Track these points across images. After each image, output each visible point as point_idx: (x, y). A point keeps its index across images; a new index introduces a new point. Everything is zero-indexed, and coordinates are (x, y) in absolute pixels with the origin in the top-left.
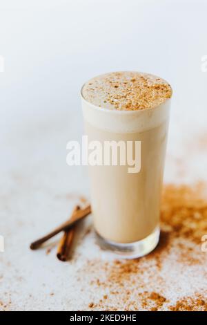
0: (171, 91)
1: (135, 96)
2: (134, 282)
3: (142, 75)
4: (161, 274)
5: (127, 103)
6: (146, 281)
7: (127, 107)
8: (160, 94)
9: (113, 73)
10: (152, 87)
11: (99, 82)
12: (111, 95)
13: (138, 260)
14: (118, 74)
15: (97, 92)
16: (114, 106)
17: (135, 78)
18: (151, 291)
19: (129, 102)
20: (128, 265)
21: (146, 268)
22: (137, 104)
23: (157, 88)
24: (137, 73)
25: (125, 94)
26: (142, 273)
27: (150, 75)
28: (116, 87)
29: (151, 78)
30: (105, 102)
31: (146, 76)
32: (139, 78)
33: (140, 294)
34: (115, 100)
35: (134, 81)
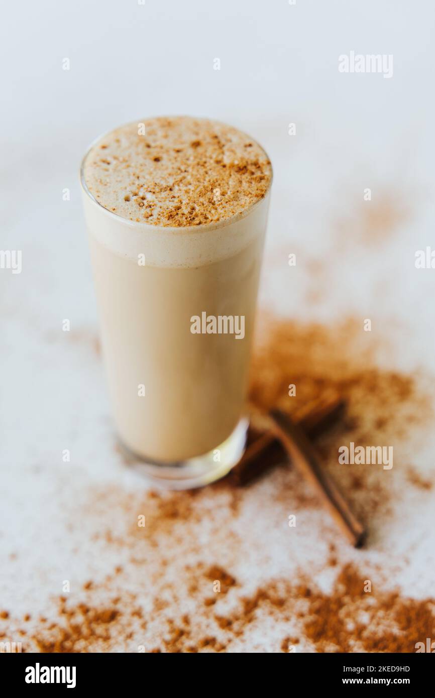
0: (269, 180)
1: (191, 188)
2: (180, 541)
3: (217, 131)
4: (237, 525)
5: (171, 205)
6: (204, 539)
7: (171, 217)
8: (245, 185)
9: (159, 119)
10: (232, 166)
11: (125, 143)
12: (142, 181)
13: (194, 492)
14: (168, 124)
15: (115, 170)
16: (144, 211)
17: (200, 138)
18: (209, 560)
19: (176, 203)
20: (174, 503)
21: (209, 511)
22: (193, 209)
23: (242, 169)
24: (208, 124)
25: (171, 181)
26: (199, 520)
27: (234, 130)
28: (157, 160)
29: (235, 139)
30: (127, 200)
31: (224, 133)
32: (209, 139)
33: (188, 568)
34: (149, 197)
35: (196, 144)
